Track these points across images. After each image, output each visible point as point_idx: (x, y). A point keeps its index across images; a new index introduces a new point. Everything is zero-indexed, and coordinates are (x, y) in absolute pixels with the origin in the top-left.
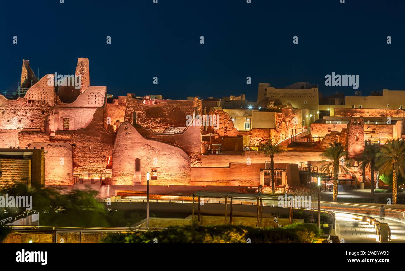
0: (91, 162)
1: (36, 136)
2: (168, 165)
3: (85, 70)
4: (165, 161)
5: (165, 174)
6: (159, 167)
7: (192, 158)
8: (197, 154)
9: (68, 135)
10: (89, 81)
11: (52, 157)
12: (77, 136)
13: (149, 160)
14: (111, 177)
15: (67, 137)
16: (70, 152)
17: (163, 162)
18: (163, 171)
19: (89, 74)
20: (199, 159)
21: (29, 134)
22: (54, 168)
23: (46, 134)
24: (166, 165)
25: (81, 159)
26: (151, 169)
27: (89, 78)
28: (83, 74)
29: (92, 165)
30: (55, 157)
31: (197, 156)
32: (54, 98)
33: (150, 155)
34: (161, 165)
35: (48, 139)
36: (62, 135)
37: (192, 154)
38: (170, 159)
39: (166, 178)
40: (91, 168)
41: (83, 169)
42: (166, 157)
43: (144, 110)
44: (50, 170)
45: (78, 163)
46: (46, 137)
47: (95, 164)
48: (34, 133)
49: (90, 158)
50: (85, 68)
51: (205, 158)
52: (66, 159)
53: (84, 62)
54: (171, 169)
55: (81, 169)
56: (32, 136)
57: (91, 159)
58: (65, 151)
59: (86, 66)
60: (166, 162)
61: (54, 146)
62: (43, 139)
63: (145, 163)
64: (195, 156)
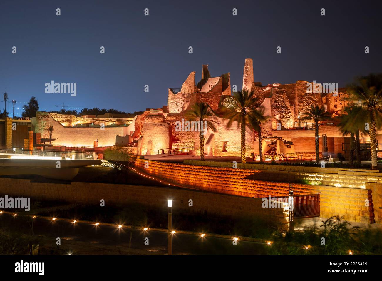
0: (189, 138)
1: (155, 119)
2: (235, 139)
3: (249, 68)
4: (232, 135)
5: (233, 147)
6: (229, 141)
7: (264, 133)
8: (269, 130)
9: (174, 117)
10: (253, 77)
11: (156, 134)
12: (180, 117)
13: (221, 135)
14: (193, 149)
15: (174, 118)
16: (167, 130)
17: (231, 136)
18: (231, 145)
19: (253, 72)
20: (271, 134)
21: (152, 117)
22: (158, 143)
23: (161, 117)
24: (233, 139)
25: (182, 135)
26: (222, 143)
27: (253, 75)
28: (248, 72)
29: (189, 140)
30: (158, 134)
31: (269, 131)
32: (195, 90)
33: (222, 131)
34: (230, 139)
35: (162, 120)
36: (170, 117)
37: (264, 129)
38: (237, 134)
39: (234, 150)
40: (189, 143)
41: (183, 144)
42: (233, 132)
43: (262, 95)
44: (155, 144)
45: (180, 139)
46: (161, 119)
47: (192, 139)
48: (155, 116)
49: (188, 134)
50: (249, 67)
51: (276, 133)
52: (164, 135)
53: (248, 62)
54: (237, 143)
55: (182, 144)
56: (153, 119)
57: (189, 136)
58: (164, 129)
59: (249, 65)
60: (234, 137)
61: (157, 125)
62: (159, 121)
63: (218, 137)
64: (267, 131)
